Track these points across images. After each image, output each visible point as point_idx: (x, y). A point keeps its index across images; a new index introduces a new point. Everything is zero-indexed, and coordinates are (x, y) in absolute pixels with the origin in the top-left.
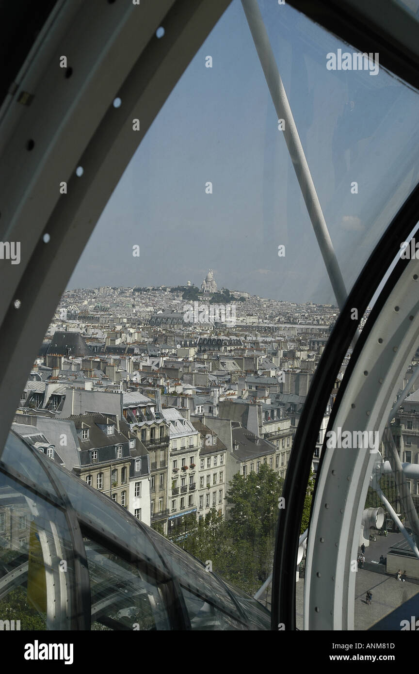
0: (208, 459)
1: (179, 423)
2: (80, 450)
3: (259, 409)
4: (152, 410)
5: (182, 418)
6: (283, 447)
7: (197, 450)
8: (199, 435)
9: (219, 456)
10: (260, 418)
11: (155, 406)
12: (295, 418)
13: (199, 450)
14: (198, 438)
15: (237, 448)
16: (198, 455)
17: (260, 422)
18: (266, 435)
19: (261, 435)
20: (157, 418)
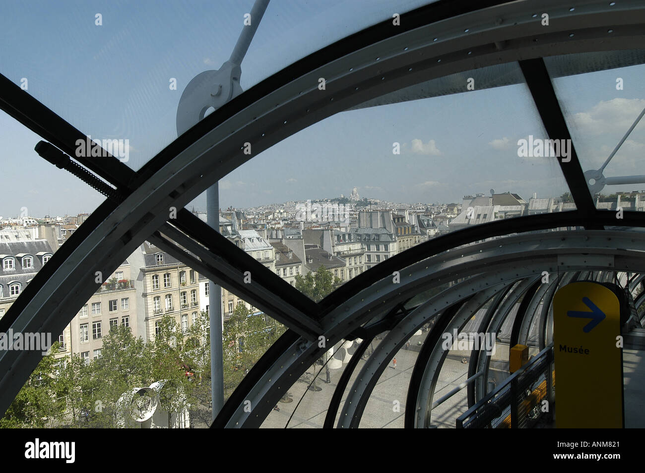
0: (284, 270)
1: (256, 241)
2: (145, 253)
3: (332, 233)
4: (229, 228)
5: (258, 236)
6: (355, 264)
7: (272, 261)
8: (274, 249)
9: (294, 268)
10: (333, 239)
11: (231, 225)
12: (370, 245)
13: (275, 262)
14: (273, 252)
15: (311, 262)
16: (274, 265)
17: (333, 243)
18: (339, 253)
19: (334, 253)
20: (233, 235)
